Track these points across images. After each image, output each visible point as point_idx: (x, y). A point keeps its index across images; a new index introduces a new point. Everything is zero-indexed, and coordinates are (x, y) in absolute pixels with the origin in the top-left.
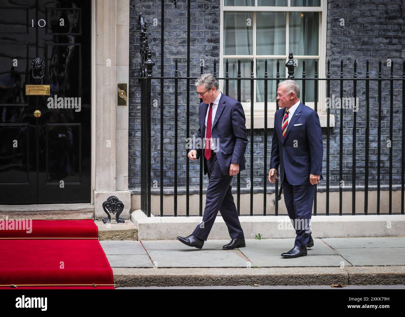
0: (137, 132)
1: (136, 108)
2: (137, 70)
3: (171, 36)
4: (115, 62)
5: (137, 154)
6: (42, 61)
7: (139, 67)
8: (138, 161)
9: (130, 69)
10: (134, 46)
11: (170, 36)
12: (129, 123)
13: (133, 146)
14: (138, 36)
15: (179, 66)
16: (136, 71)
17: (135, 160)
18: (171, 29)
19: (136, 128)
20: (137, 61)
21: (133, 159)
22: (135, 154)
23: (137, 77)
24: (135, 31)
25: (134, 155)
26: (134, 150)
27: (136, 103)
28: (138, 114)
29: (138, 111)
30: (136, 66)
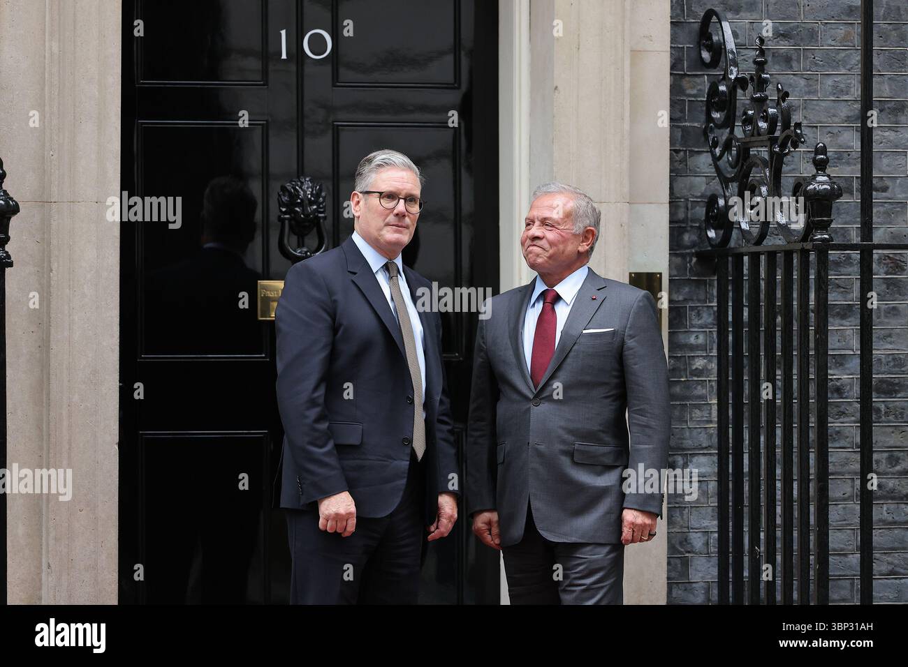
0: (695, 459)
1: (690, 364)
2: (693, 221)
3: (815, 92)
4: (626, 190)
5: (694, 543)
6: (320, 190)
7: (701, 212)
8: (696, 570)
9: (674, 218)
10: (684, 129)
11: (809, 93)
13: (678, 510)
14: (694, 92)
15: (846, 206)
16: (690, 224)
17: (686, 563)
18: (816, 65)
19: (688, 443)
20: (691, 187)
23: (693, 248)
24: (685, 75)
25: (681, 543)
26: (682, 527)
27: (693, 348)
28: (695, 388)
29: (696, 379)
30: (690, 205)
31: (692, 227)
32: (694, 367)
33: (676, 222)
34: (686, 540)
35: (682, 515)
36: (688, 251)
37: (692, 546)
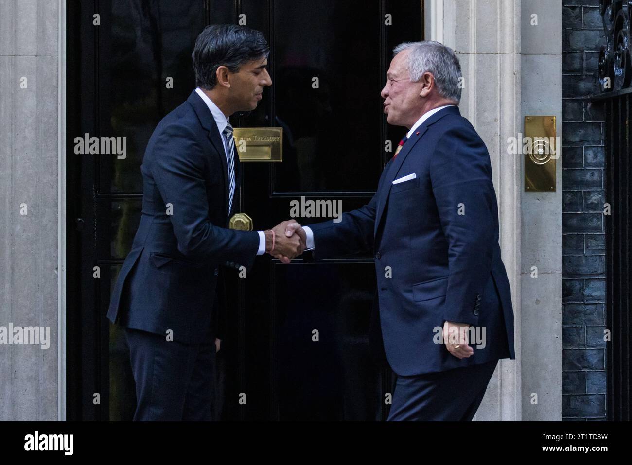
0: (591, 284)
1: (586, 199)
2: (588, 70)
4: (518, 42)
5: (591, 359)
7: (594, 62)
9: (567, 69)
12: (563, 252)
13: (575, 329)
16: (585, 73)
17: (582, 378)
19: (585, 269)
20: (587, 40)
21: (575, 375)
22: (582, 357)
23: (588, 94)
25: (578, 360)
26: (579, 345)
27: (588, 184)
28: (591, 220)
29: (591, 212)
30: (585, 57)
31: (586, 75)
32: (590, 202)
33: (572, 71)
34: (583, 357)
35: (579, 334)
36: (583, 97)
37: (589, 362)
